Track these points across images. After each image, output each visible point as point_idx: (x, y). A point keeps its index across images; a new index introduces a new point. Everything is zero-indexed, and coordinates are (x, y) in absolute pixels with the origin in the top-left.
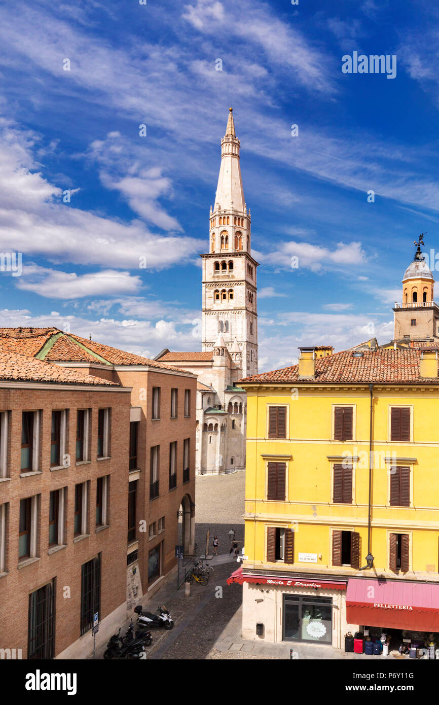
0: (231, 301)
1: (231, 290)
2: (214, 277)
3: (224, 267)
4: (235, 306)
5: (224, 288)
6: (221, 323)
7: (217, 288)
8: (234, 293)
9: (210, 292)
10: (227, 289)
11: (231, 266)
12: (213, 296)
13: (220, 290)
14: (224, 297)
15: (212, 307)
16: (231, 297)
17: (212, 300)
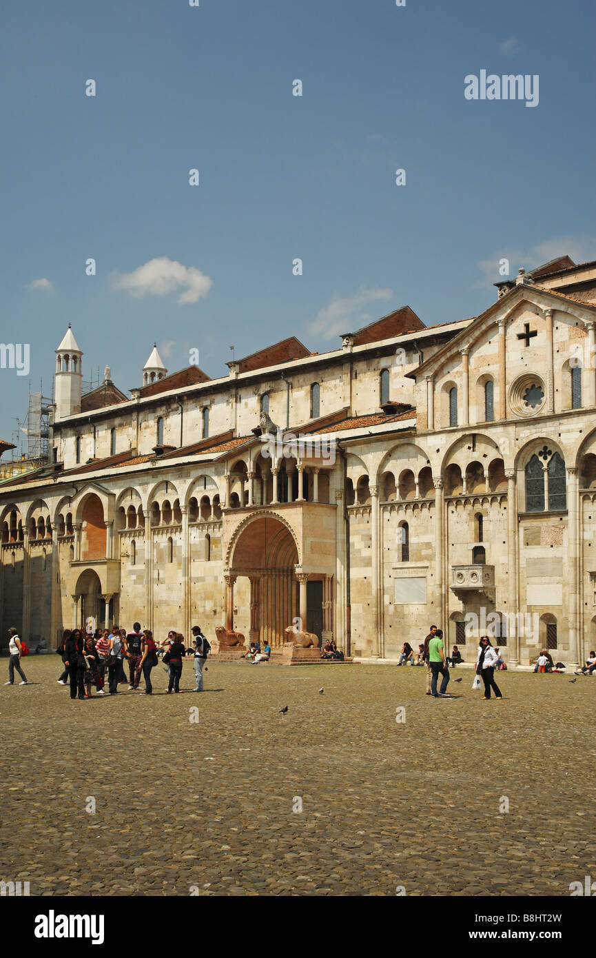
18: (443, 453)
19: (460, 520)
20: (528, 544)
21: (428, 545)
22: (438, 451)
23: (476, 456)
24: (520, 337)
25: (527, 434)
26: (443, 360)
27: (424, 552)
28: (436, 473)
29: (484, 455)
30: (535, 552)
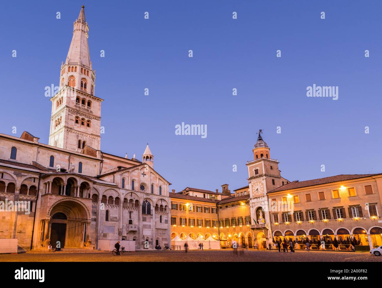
0: (88, 128)
1: (88, 121)
2: (76, 106)
3: (83, 102)
4: (92, 133)
5: (84, 117)
6: (79, 141)
7: (78, 115)
8: (92, 124)
9: (72, 116)
10: (86, 119)
11: (89, 104)
12: (74, 119)
13: (81, 117)
14: (83, 124)
15: (73, 127)
16: (88, 125)
17: (74, 122)
18: (124, 195)
19: (126, 213)
20: (143, 221)
21: (116, 218)
22: (123, 194)
23: (132, 198)
24: (142, 174)
25: (145, 196)
26: (125, 171)
27: (114, 219)
28: (122, 200)
29: (134, 197)
30: (145, 223)
